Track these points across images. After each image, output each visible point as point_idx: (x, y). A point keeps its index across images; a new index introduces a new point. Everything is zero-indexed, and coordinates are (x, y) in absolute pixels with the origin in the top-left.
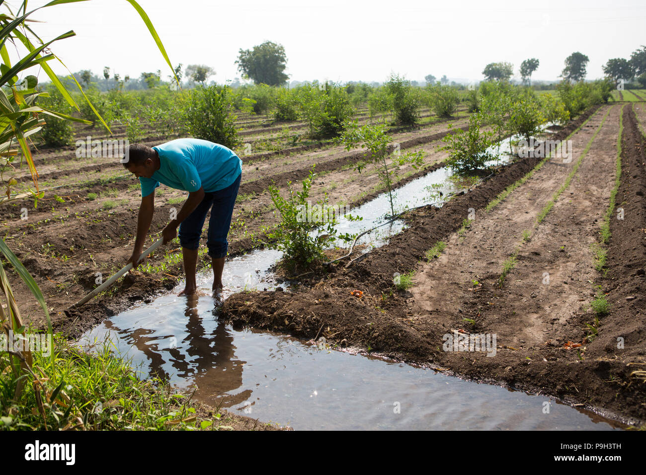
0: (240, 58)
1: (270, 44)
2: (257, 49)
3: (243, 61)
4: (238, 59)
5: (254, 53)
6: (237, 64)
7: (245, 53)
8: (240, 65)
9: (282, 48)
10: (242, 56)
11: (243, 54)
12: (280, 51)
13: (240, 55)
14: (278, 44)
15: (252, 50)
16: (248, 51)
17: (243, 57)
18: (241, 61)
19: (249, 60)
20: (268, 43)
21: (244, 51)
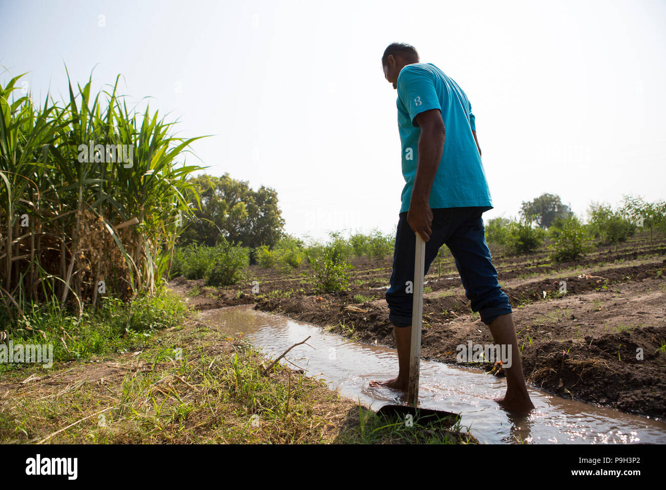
0: (523, 209)
1: (548, 196)
2: (536, 200)
3: (526, 210)
4: (521, 210)
5: (534, 203)
6: (521, 213)
7: (527, 204)
8: (523, 214)
9: (558, 197)
10: (524, 207)
11: (525, 205)
12: (556, 200)
13: (522, 206)
14: (554, 195)
15: (532, 201)
16: (529, 202)
17: (525, 208)
18: (523, 211)
19: (530, 209)
20: (546, 195)
21: (526, 202)
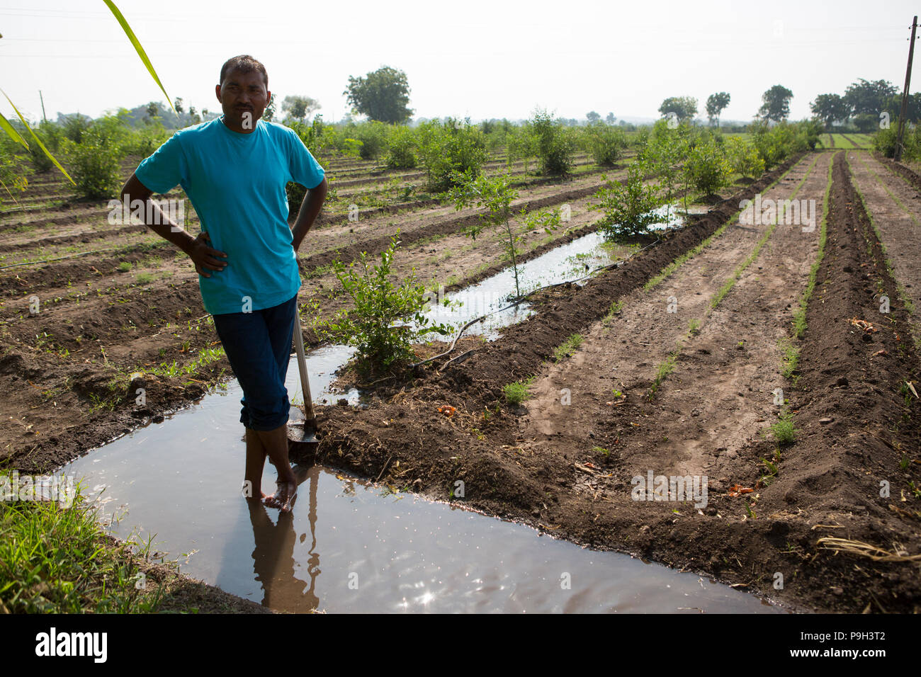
0: (350, 87)
1: (389, 71)
3: (354, 91)
4: (347, 90)
5: (368, 82)
6: (347, 95)
7: (357, 81)
8: (350, 97)
9: (403, 75)
10: (352, 85)
11: (354, 83)
12: (401, 79)
13: (350, 83)
14: (398, 70)
15: (365, 78)
16: (360, 79)
17: (354, 87)
18: (351, 91)
19: (362, 90)
20: (386, 69)
21: (355, 78)
